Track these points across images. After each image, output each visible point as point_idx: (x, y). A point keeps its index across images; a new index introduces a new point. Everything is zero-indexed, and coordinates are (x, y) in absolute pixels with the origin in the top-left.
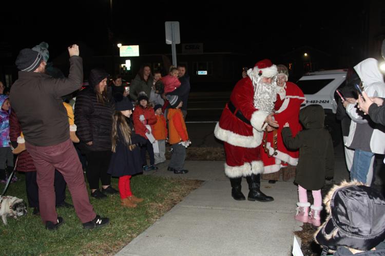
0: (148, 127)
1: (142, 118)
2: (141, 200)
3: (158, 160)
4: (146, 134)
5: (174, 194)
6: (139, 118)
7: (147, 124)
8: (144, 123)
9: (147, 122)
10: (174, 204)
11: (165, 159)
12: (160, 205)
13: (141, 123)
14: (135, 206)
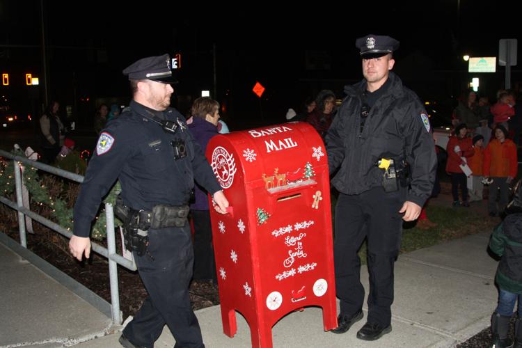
0: (464, 159)
1: (457, 149)
2: (434, 225)
3: (472, 198)
4: (461, 166)
5: (472, 226)
6: (454, 149)
7: (462, 156)
8: (459, 154)
9: (463, 153)
10: (468, 234)
11: (482, 198)
12: (454, 232)
13: (456, 154)
14: (427, 228)
